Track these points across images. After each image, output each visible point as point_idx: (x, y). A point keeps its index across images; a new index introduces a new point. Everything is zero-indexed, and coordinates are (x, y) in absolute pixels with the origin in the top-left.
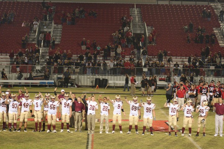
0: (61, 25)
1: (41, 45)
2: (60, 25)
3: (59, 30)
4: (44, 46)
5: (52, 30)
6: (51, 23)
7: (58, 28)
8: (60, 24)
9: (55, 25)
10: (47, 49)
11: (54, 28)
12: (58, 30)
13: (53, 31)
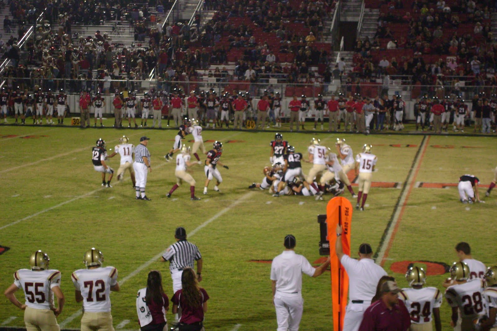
0: (378, 10)
1: (339, 47)
2: (376, 10)
3: (373, 18)
4: (345, 48)
5: (359, 19)
6: (360, 6)
7: (372, 15)
8: (376, 8)
9: (368, 10)
10: (350, 54)
11: (365, 15)
12: (371, 19)
13: (363, 20)
